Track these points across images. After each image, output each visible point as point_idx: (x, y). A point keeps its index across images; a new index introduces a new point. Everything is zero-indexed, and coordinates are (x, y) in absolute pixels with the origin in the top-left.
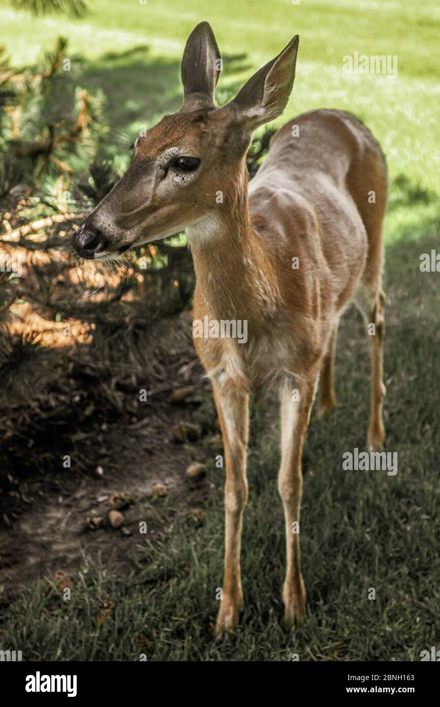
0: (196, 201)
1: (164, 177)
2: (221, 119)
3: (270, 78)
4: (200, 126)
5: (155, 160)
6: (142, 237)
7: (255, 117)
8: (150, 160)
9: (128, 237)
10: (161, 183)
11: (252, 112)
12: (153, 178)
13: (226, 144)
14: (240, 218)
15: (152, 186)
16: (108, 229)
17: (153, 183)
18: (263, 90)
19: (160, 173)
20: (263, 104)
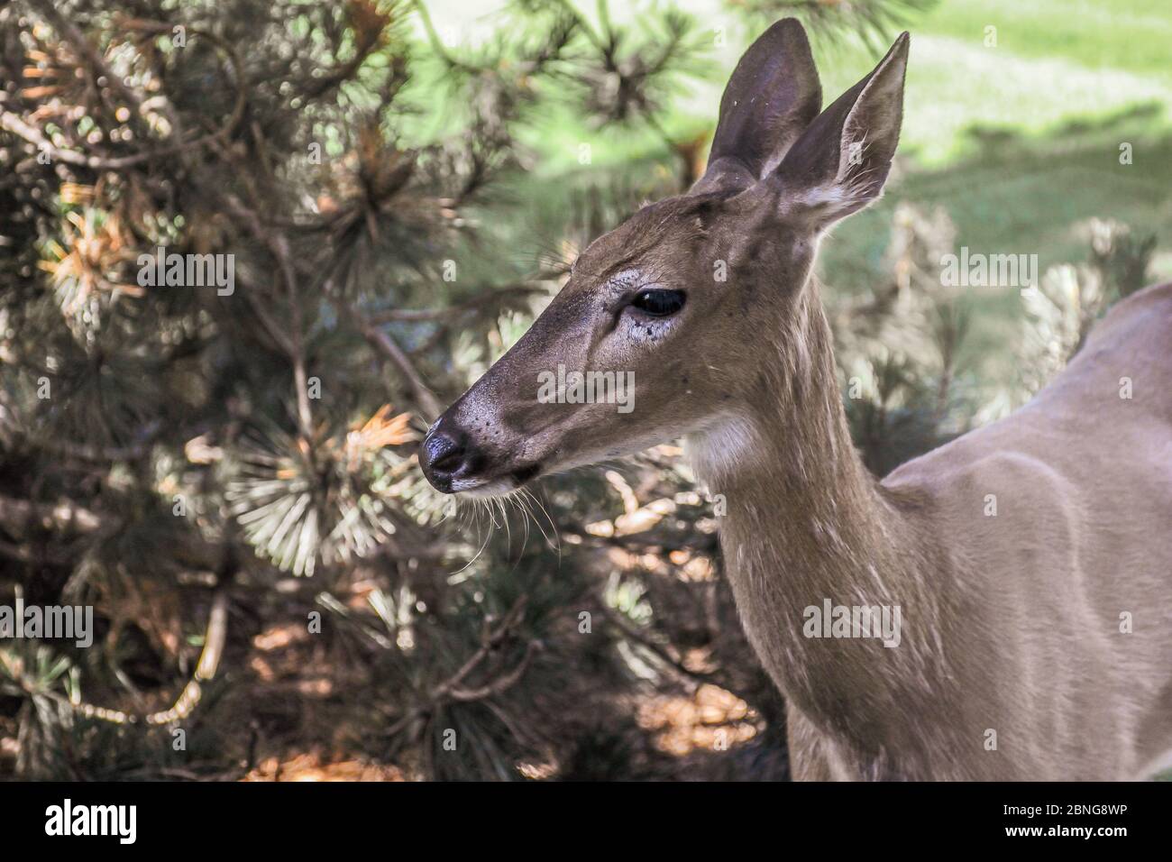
0: (685, 381)
1: (612, 327)
2: (746, 212)
3: (852, 122)
4: (694, 224)
5: (594, 293)
6: (561, 454)
7: (823, 205)
8: (586, 294)
9: (528, 450)
10: (606, 340)
11: (815, 195)
12: (588, 329)
13: (752, 264)
14: (803, 426)
15: (586, 346)
16: (484, 431)
17: (588, 339)
18: (839, 149)
19: (603, 320)
20: (839, 178)
